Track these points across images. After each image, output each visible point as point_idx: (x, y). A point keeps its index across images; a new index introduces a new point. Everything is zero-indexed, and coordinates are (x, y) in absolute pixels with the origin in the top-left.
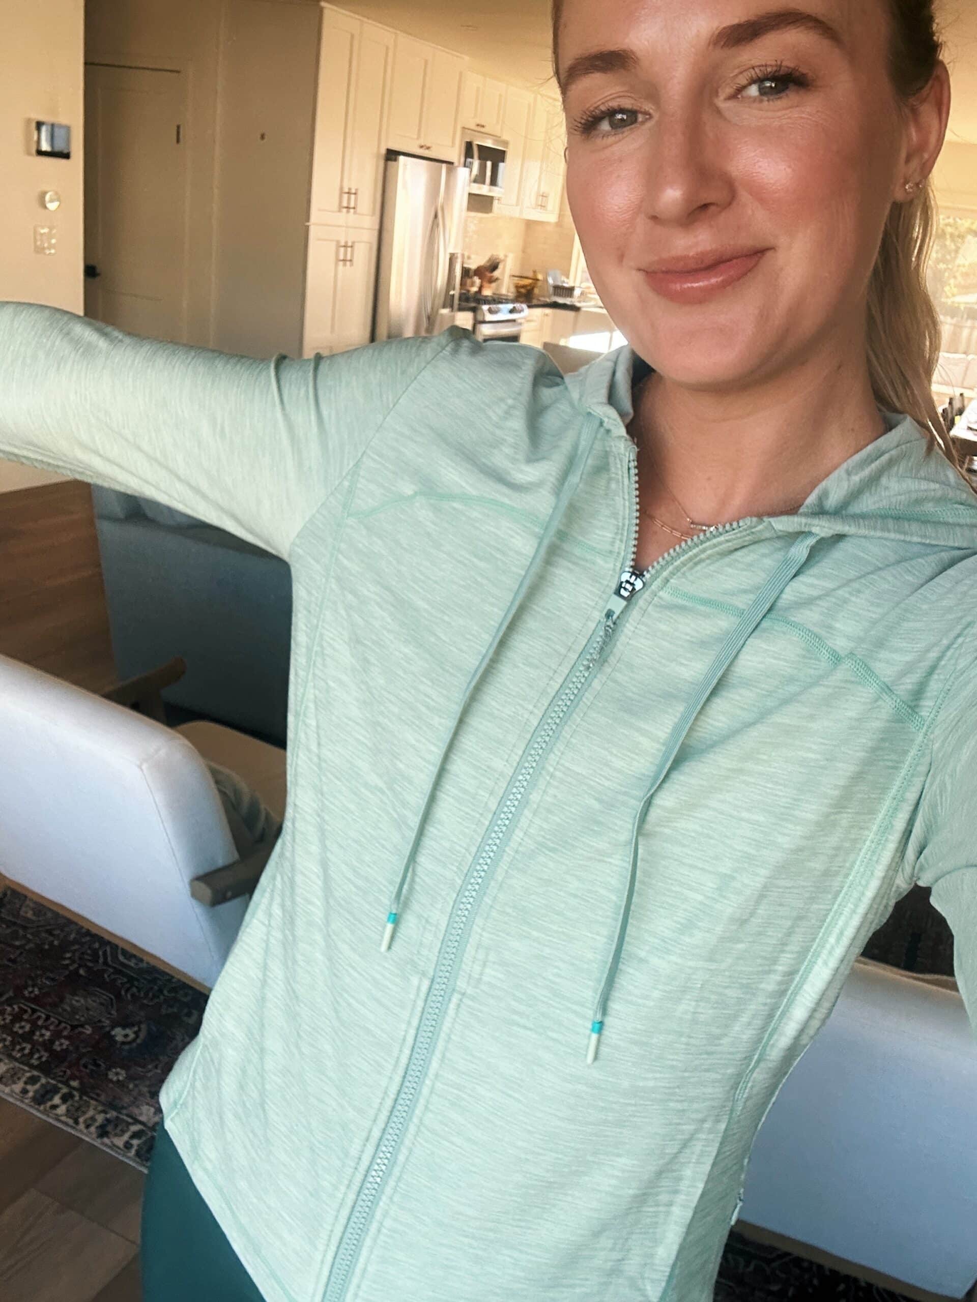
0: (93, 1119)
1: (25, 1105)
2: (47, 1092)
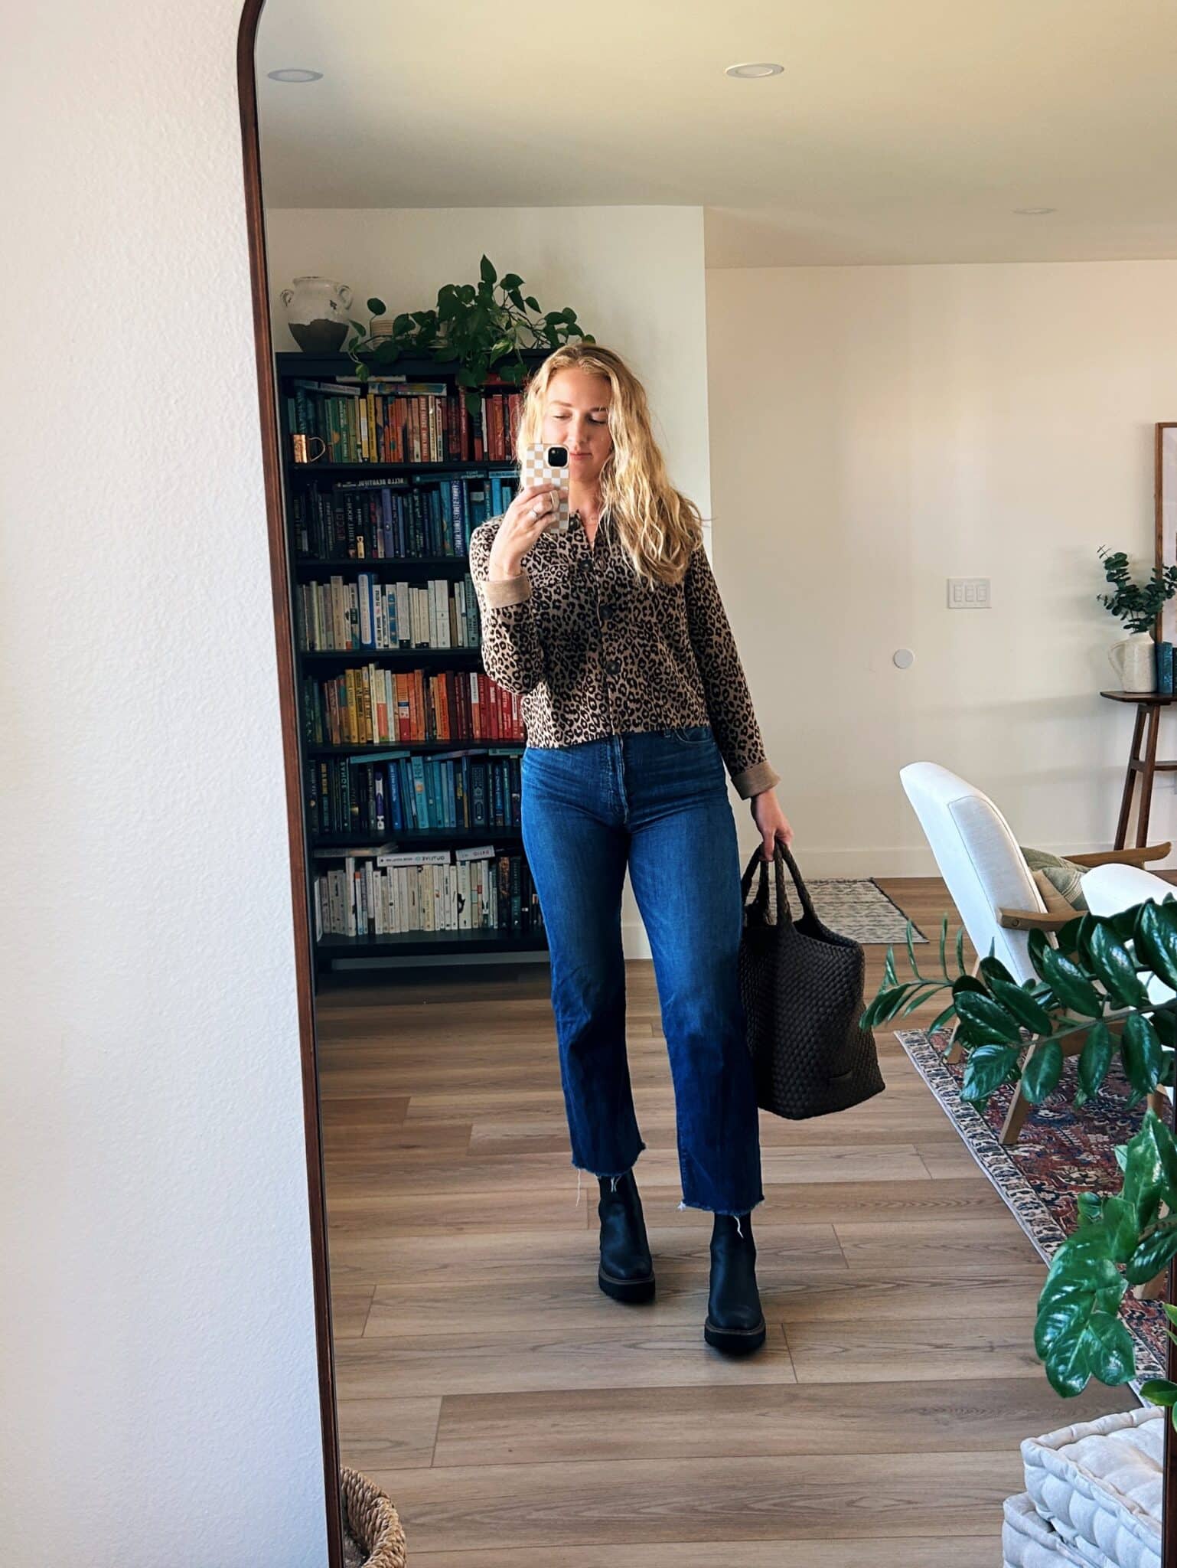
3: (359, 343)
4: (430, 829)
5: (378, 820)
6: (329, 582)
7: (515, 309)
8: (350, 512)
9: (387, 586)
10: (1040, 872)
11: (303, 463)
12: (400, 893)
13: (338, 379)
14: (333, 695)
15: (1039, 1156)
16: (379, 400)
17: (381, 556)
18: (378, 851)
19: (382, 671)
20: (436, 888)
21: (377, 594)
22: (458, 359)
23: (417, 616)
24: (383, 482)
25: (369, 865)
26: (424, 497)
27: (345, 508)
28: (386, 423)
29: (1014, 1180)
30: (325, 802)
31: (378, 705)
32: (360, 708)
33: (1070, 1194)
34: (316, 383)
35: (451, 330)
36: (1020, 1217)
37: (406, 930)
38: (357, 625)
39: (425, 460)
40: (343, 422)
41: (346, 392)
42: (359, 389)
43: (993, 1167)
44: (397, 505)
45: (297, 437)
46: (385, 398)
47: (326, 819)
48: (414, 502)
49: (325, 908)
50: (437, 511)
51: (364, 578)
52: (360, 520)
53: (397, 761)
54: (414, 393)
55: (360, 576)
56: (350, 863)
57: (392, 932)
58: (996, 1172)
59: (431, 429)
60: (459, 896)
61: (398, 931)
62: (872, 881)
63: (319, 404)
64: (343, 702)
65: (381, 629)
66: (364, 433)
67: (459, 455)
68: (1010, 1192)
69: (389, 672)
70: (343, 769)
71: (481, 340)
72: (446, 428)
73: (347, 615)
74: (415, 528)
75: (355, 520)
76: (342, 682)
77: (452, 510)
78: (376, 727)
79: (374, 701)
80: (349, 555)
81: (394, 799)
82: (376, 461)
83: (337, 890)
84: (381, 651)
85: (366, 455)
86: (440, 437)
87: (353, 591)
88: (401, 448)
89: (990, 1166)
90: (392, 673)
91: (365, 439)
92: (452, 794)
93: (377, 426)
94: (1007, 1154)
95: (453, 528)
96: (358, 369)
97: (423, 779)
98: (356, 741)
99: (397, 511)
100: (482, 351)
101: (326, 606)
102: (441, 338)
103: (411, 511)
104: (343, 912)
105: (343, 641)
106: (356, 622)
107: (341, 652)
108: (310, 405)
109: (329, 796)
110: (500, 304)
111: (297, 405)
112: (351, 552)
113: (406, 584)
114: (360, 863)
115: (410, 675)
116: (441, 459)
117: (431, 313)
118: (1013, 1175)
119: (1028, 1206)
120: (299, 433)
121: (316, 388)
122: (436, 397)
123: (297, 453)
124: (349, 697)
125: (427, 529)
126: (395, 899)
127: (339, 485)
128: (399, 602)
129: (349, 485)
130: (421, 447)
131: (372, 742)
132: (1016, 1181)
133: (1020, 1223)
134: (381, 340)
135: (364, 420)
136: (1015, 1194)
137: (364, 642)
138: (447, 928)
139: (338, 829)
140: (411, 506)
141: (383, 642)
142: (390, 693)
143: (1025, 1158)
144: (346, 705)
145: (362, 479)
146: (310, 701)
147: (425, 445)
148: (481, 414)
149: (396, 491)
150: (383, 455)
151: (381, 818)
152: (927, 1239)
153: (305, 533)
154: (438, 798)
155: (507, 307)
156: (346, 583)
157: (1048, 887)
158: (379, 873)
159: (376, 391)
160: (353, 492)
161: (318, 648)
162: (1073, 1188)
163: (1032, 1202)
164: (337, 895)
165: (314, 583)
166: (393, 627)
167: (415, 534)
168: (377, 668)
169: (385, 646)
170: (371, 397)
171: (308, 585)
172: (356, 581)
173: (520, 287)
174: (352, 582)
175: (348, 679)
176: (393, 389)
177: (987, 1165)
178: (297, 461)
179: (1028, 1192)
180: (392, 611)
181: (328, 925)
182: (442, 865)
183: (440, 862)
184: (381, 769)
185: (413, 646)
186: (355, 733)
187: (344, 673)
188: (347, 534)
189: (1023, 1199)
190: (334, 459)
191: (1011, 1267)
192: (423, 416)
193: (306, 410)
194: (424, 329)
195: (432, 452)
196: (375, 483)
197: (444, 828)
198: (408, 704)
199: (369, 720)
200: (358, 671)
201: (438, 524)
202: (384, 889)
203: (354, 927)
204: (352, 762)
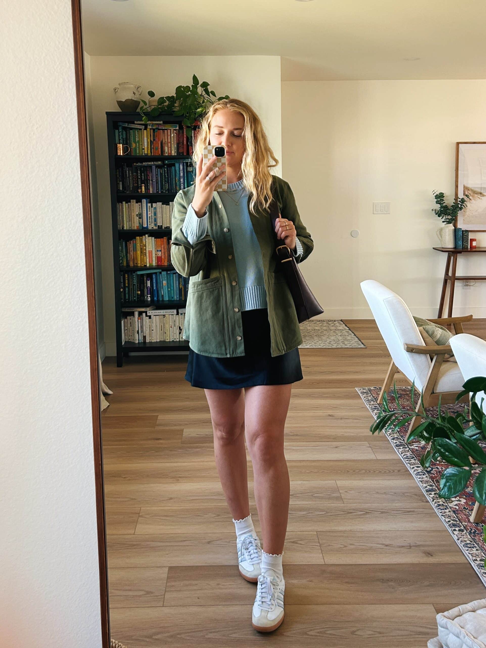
0: (439, 502)
1: (424, 491)
2: (432, 490)
3: (144, 108)
4: (168, 300)
5: (148, 297)
6: (130, 202)
7: (206, 96)
8: (139, 175)
9: (153, 204)
10: (421, 328)
11: (121, 155)
12: (156, 326)
13: (136, 122)
14: (131, 246)
15: (422, 449)
16: (152, 131)
17: (151, 192)
18: (148, 309)
19: (151, 237)
20: (171, 324)
21: (149, 207)
22: (183, 115)
23: (165, 216)
24: (152, 163)
25: (144, 314)
26: (169, 169)
27: (137, 173)
28: (154, 140)
29: (413, 461)
30: (127, 289)
31: (149, 251)
32: (141, 252)
33: (437, 468)
34: (127, 124)
35: (181, 103)
36: (417, 479)
37: (158, 341)
38: (141, 219)
39: (169, 155)
40: (137, 139)
41: (139, 128)
42: (144, 126)
43: (403, 454)
44: (158, 172)
45: (118, 145)
46: (154, 130)
47: (127, 296)
48: (165, 171)
49: (126, 331)
50: (174, 175)
51: (144, 201)
52: (143, 177)
53: (156, 273)
54: (166, 128)
55: (143, 200)
56: (136, 314)
57: (153, 341)
58: (405, 456)
59: (172, 142)
60: (180, 327)
61: (155, 341)
62: (341, 321)
63: (128, 132)
64: (135, 250)
65: (151, 221)
66: (146, 144)
67: (183, 153)
68: (412, 467)
69: (153, 238)
70: (134, 276)
71: (192, 107)
72: (178, 142)
73: (137, 215)
74: (165, 181)
75: (141, 178)
76: (134, 242)
77: (180, 174)
78: (148, 260)
79: (147, 250)
80: (138, 191)
81: (155, 288)
82: (150, 155)
83: (131, 324)
84: (150, 230)
85: (146, 152)
86: (176, 146)
87: (140, 206)
88: (160, 150)
89: (401, 454)
90: (155, 238)
91: (146, 146)
92: (178, 287)
93: (151, 140)
94: (409, 448)
95: (180, 181)
96: (143, 118)
97: (166, 281)
98: (139, 265)
99: (158, 174)
100: (193, 112)
101: (129, 212)
102: (176, 106)
103: (163, 175)
104: (133, 333)
105: (135, 226)
106: (141, 218)
107: (134, 230)
108: (124, 132)
109: (128, 287)
110: (200, 94)
111: (119, 132)
112: (139, 190)
113: (161, 203)
114: (140, 313)
115: (162, 239)
116: (176, 154)
117: (173, 97)
118: (412, 458)
119: (421, 474)
120: (120, 143)
121: (127, 126)
122: (174, 130)
123: (118, 151)
124: (137, 247)
125: (170, 182)
126: (154, 328)
127: (135, 164)
128: (158, 210)
129: (139, 164)
130: (168, 149)
131: (146, 266)
132: (414, 461)
133: (417, 482)
134: (153, 107)
135: (145, 138)
136: (413, 468)
137: (144, 226)
138: (175, 340)
139: (132, 300)
140: (163, 173)
141: (151, 226)
142: (154, 246)
143: (417, 450)
144: (136, 251)
145: (145, 162)
146: (121, 249)
147: (169, 149)
148: (192, 137)
149: (158, 167)
150: (153, 152)
151: (149, 296)
152: (378, 489)
153: (121, 183)
154: (172, 288)
155: (203, 95)
156: (137, 202)
157: (425, 334)
158: (148, 318)
159: (151, 127)
160: (141, 167)
161: (125, 228)
162: (438, 465)
163: (421, 472)
164: (131, 326)
165: (124, 203)
166: (155, 220)
167: (165, 183)
168: (149, 236)
169: (152, 228)
170: (148, 130)
171: (122, 203)
172: (141, 202)
173: (208, 87)
174: (140, 202)
175: (137, 240)
176: (157, 127)
177: (400, 453)
178: (118, 155)
179: (419, 467)
180: (155, 214)
181: (127, 338)
182: (173, 315)
183: (172, 313)
184: (150, 276)
185: (163, 228)
186: (139, 262)
187: (135, 238)
188: (138, 184)
189: (418, 470)
190: (133, 154)
191: (415, 504)
192: (169, 137)
193: (122, 134)
194: (170, 103)
195: (172, 151)
196: (150, 163)
197: (174, 300)
198: (161, 251)
199: (145, 257)
200: (141, 237)
201: (174, 179)
202: (150, 324)
203: (137, 339)
204: (138, 273)
